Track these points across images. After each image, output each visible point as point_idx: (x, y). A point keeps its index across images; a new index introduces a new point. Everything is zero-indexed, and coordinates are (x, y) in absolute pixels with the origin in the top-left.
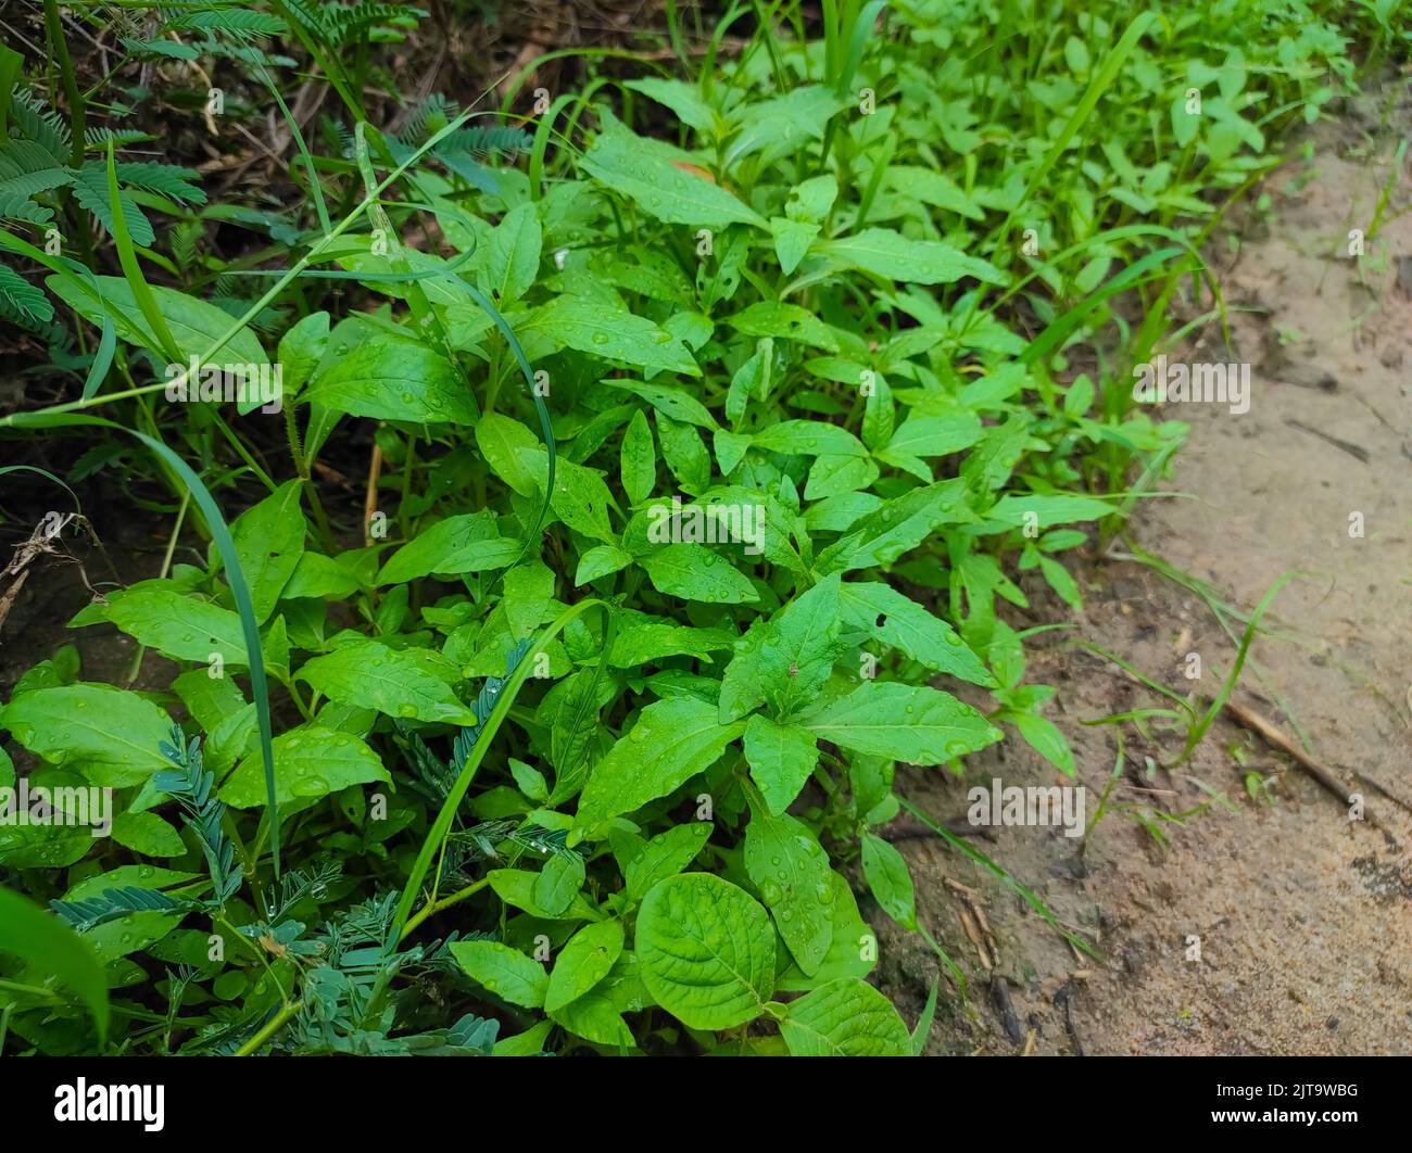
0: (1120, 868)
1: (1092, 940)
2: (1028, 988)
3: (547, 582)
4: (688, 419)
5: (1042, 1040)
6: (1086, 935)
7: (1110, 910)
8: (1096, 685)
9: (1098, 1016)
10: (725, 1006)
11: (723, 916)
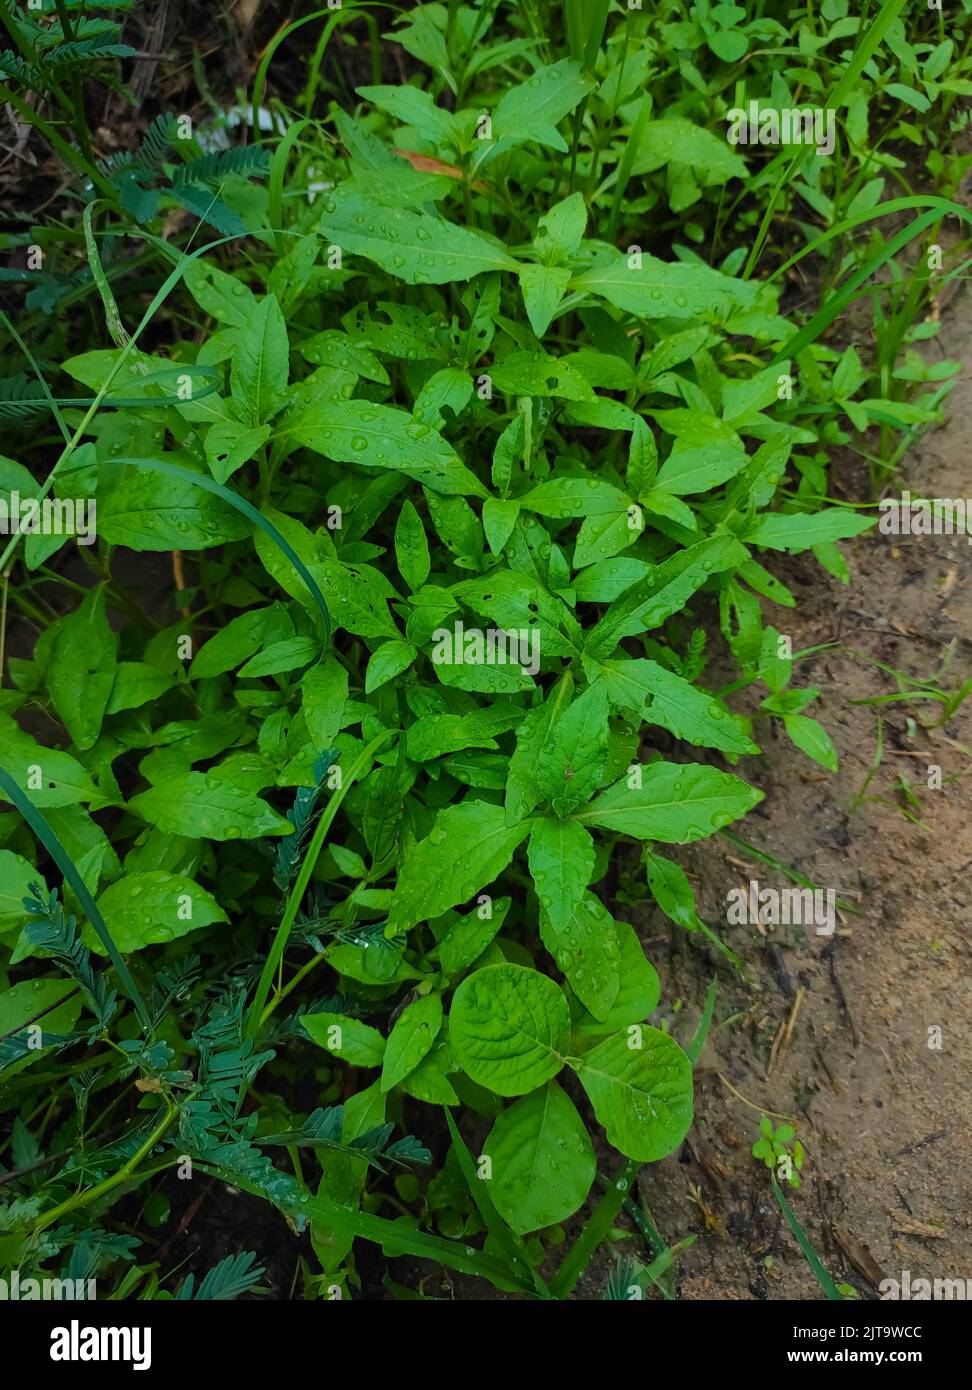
0: (881, 829)
1: (855, 900)
2: (798, 947)
3: (341, 686)
4: (457, 491)
5: (811, 993)
6: (850, 897)
7: (871, 871)
8: (864, 644)
9: (860, 958)
10: (531, 1070)
11: (522, 996)
